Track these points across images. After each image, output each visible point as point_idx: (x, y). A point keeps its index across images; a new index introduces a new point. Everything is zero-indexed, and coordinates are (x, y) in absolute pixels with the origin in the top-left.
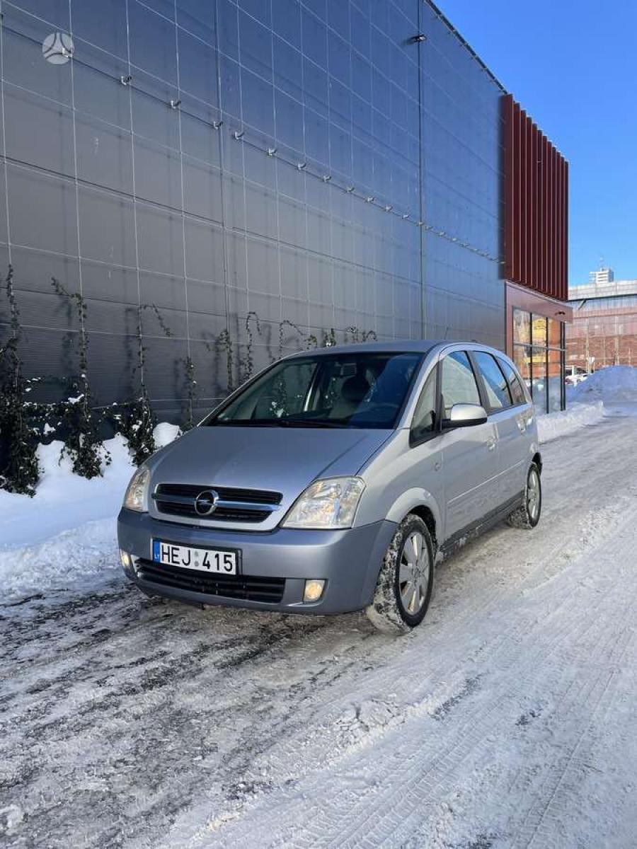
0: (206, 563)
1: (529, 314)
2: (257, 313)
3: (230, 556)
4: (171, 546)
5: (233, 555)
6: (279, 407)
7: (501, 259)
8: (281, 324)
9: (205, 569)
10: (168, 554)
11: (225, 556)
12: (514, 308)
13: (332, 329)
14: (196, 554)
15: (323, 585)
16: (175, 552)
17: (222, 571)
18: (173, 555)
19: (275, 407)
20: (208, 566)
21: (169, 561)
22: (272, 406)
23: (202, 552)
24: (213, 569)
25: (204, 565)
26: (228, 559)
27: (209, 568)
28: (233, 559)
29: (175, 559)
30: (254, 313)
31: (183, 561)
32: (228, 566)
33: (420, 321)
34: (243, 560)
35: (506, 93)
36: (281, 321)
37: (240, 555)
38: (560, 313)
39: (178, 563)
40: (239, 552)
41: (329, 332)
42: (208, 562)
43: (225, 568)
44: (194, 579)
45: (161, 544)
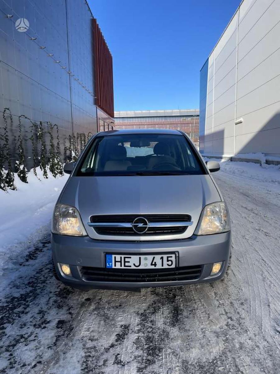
0: (154, 263)
1: (103, 122)
2: (10, 109)
3: (171, 257)
4: (123, 256)
5: (173, 256)
6: (20, 164)
7: (95, 96)
8: (20, 117)
9: (153, 267)
10: (121, 262)
11: (168, 257)
12: (99, 119)
13: (41, 122)
14: (146, 259)
15: (221, 264)
16: (127, 260)
17: (165, 266)
18: (125, 262)
19: (18, 164)
20: (155, 265)
21: (121, 266)
22: (16, 164)
23: (150, 258)
24: (159, 266)
25: (152, 264)
26: (169, 259)
27: (155, 266)
28: (173, 259)
29: (127, 264)
30: (8, 109)
31: (134, 265)
32: (170, 263)
33: (71, 121)
34: (180, 258)
35: (93, 18)
36: (19, 115)
37: (177, 255)
38: (112, 122)
39: (130, 266)
40: (177, 253)
41: (39, 123)
42: (155, 263)
43: (168, 265)
44: (140, 274)
45: (113, 256)
